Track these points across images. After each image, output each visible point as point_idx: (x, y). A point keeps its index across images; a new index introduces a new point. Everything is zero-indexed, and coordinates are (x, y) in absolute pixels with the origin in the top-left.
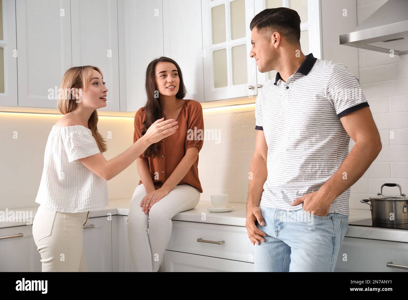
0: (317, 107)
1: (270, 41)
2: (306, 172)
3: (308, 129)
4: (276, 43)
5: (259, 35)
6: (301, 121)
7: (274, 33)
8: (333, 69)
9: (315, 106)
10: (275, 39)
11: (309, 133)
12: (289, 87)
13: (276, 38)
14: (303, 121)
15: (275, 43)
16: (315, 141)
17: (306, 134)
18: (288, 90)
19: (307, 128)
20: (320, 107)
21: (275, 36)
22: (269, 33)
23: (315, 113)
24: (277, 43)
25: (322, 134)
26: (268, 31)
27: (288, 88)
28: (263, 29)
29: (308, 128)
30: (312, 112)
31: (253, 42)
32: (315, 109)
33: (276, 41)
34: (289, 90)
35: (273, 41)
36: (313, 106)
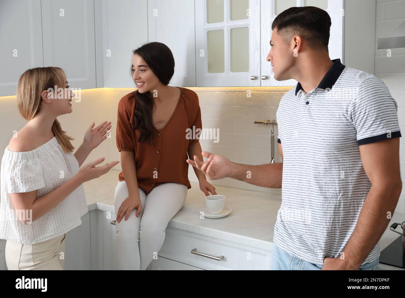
0: (340, 133)
1: (289, 45)
2: (327, 213)
3: (329, 159)
4: (296, 48)
5: (279, 36)
6: (320, 149)
7: (295, 36)
8: (360, 86)
9: (337, 131)
10: (295, 44)
11: (330, 163)
12: (310, 102)
13: (297, 43)
14: (323, 149)
15: (294, 48)
16: (337, 173)
17: (327, 165)
18: (307, 106)
19: (327, 158)
20: (343, 134)
21: (295, 39)
22: (289, 36)
23: (337, 140)
24: (298, 48)
25: (347, 165)
26: (289, 32)
27: (308, 103)
28: (284, 30)
29: (329, 157)
30: (334, 139)
31: (272, 43)
32: (337, 135)
33: (296, 46)
34: (309, 106)
35: (293, 46)
36: (335, 131)
